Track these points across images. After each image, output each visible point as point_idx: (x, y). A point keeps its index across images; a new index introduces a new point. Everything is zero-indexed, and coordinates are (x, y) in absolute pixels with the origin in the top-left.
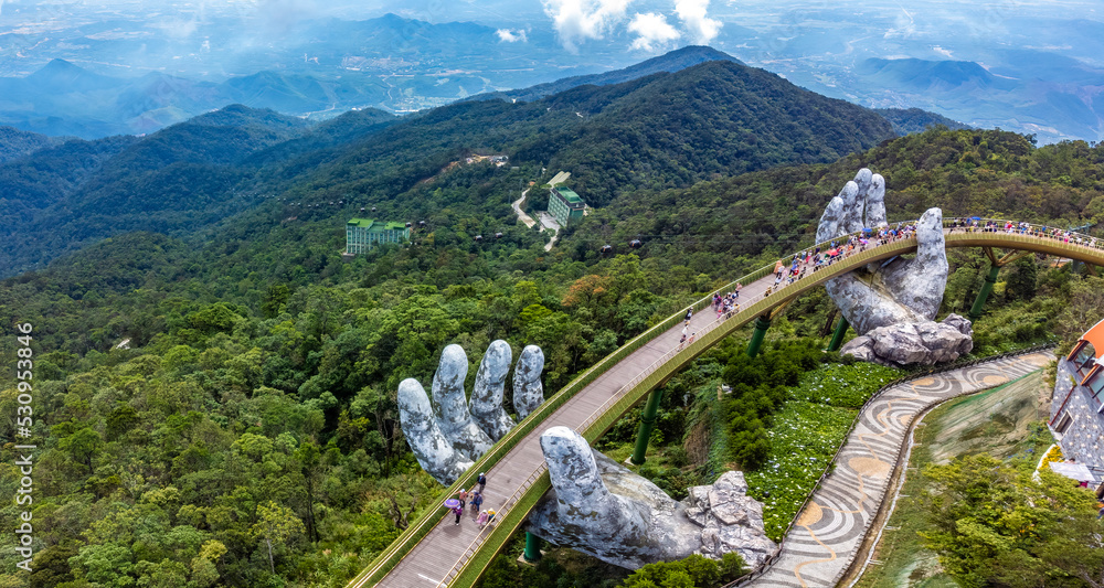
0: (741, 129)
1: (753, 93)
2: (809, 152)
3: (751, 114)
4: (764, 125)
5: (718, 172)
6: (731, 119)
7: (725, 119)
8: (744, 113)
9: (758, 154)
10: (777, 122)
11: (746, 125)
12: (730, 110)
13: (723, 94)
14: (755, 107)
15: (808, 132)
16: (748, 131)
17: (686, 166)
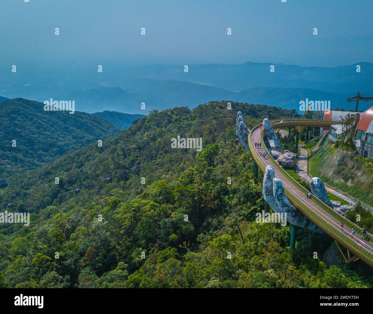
0: (44, 132)
1: (40, 114)
2: (80, 138)
3: (45, 124)
4: (53, 129)
5: (45, 156)
6: (37, 128)
7: (33, 129)
8: (42, 125)
9: (59, 143)
10: (59, 126)
11: (45, 130)
12: (34, 124)
13: (26, 117)
14: (45, 120)
15: (75, 129)
16: (48, 133)
17: (28, 157)
